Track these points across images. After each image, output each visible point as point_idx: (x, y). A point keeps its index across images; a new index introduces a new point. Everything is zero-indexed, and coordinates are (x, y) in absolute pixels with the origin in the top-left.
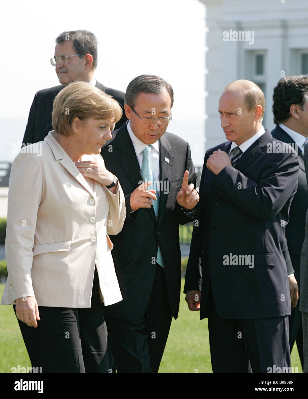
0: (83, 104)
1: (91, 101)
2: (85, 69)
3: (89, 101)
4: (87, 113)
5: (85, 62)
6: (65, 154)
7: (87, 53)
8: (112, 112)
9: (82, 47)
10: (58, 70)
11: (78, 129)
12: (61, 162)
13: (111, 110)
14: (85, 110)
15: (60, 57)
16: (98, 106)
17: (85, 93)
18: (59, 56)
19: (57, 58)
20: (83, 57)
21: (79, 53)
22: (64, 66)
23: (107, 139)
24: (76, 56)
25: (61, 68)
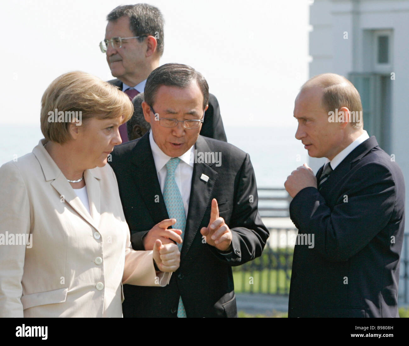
0: (83, 100)
1: (93, 95)
2: (146, 57)
3: (91, 95)
4: (89, 111)
5: (146, 47)
6: (59, 171)
7: (148, 34)
8: (121, 108)
9: (142, 27)
10: (110, 58)
11: (77, 133)
12: (54, 183)
13: (119, 105)
14: (86, 107)
15: (112, 40)
16: (102, 101)
17: (84, 84)
18: (110, 39)
19: (108, 41)
20: (143, 40)
21: (137, 35)
22: (117, 52)
23: (115, 144)
24: (134, 39)
25: (113, 55)
